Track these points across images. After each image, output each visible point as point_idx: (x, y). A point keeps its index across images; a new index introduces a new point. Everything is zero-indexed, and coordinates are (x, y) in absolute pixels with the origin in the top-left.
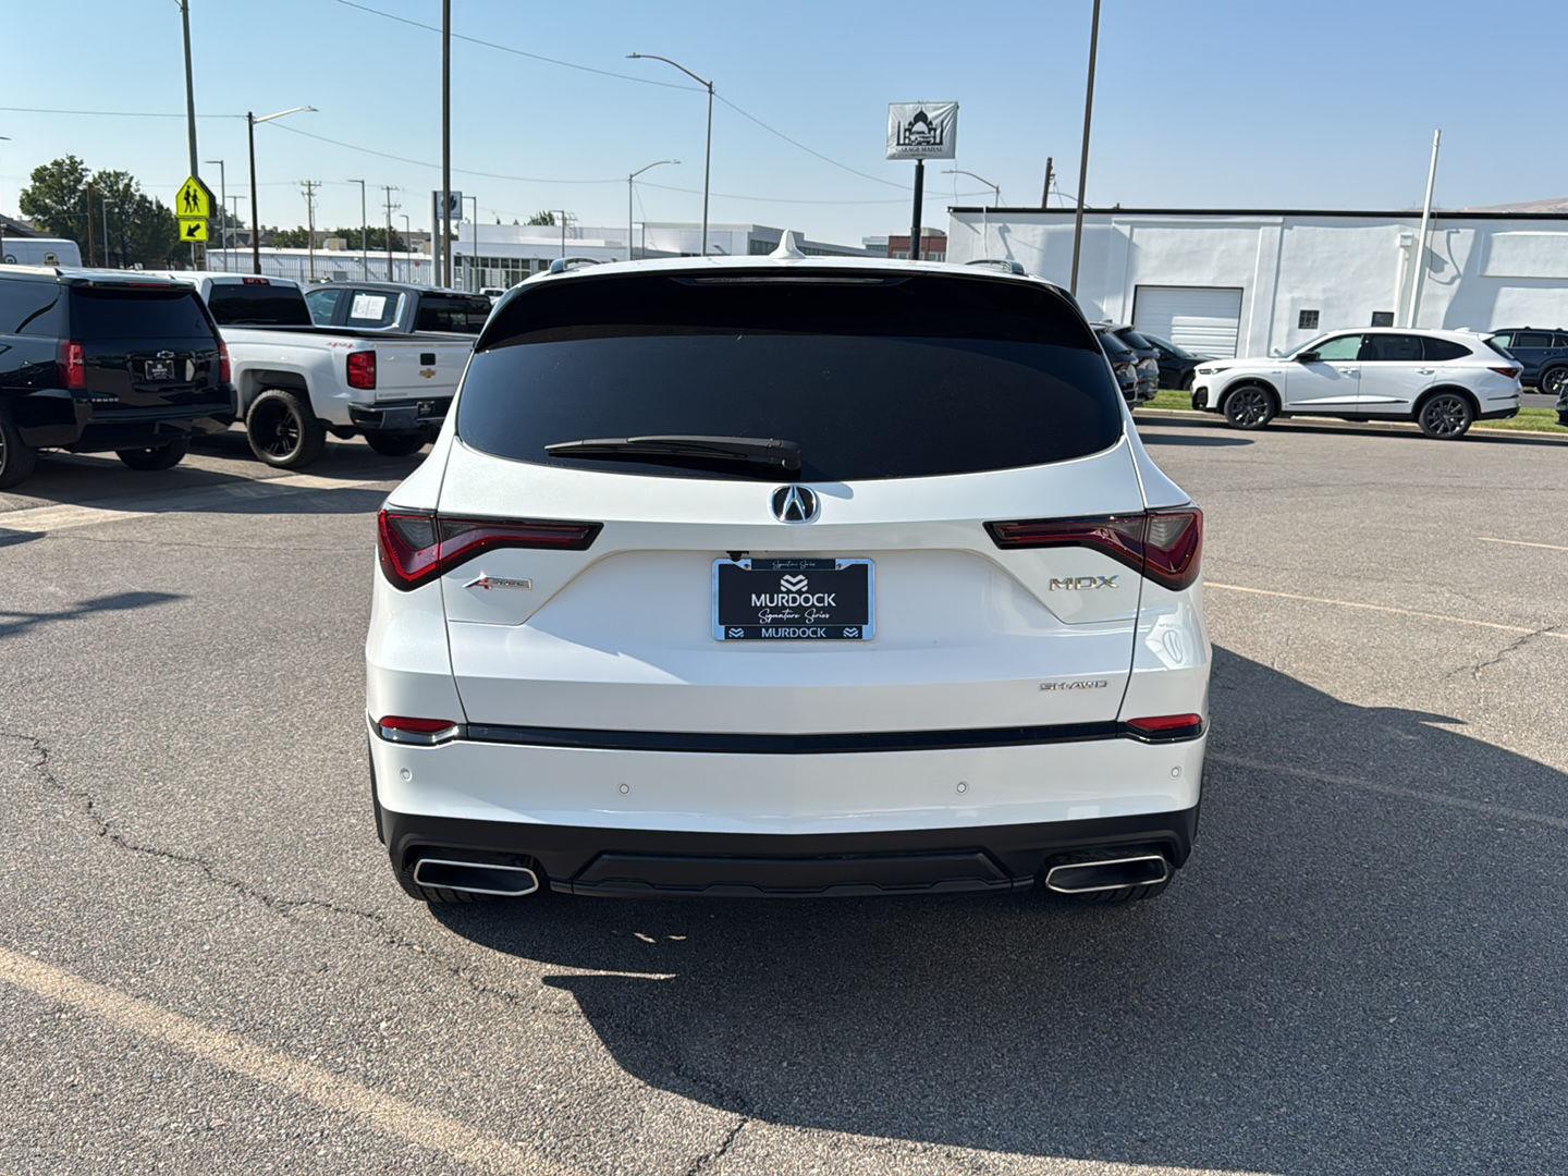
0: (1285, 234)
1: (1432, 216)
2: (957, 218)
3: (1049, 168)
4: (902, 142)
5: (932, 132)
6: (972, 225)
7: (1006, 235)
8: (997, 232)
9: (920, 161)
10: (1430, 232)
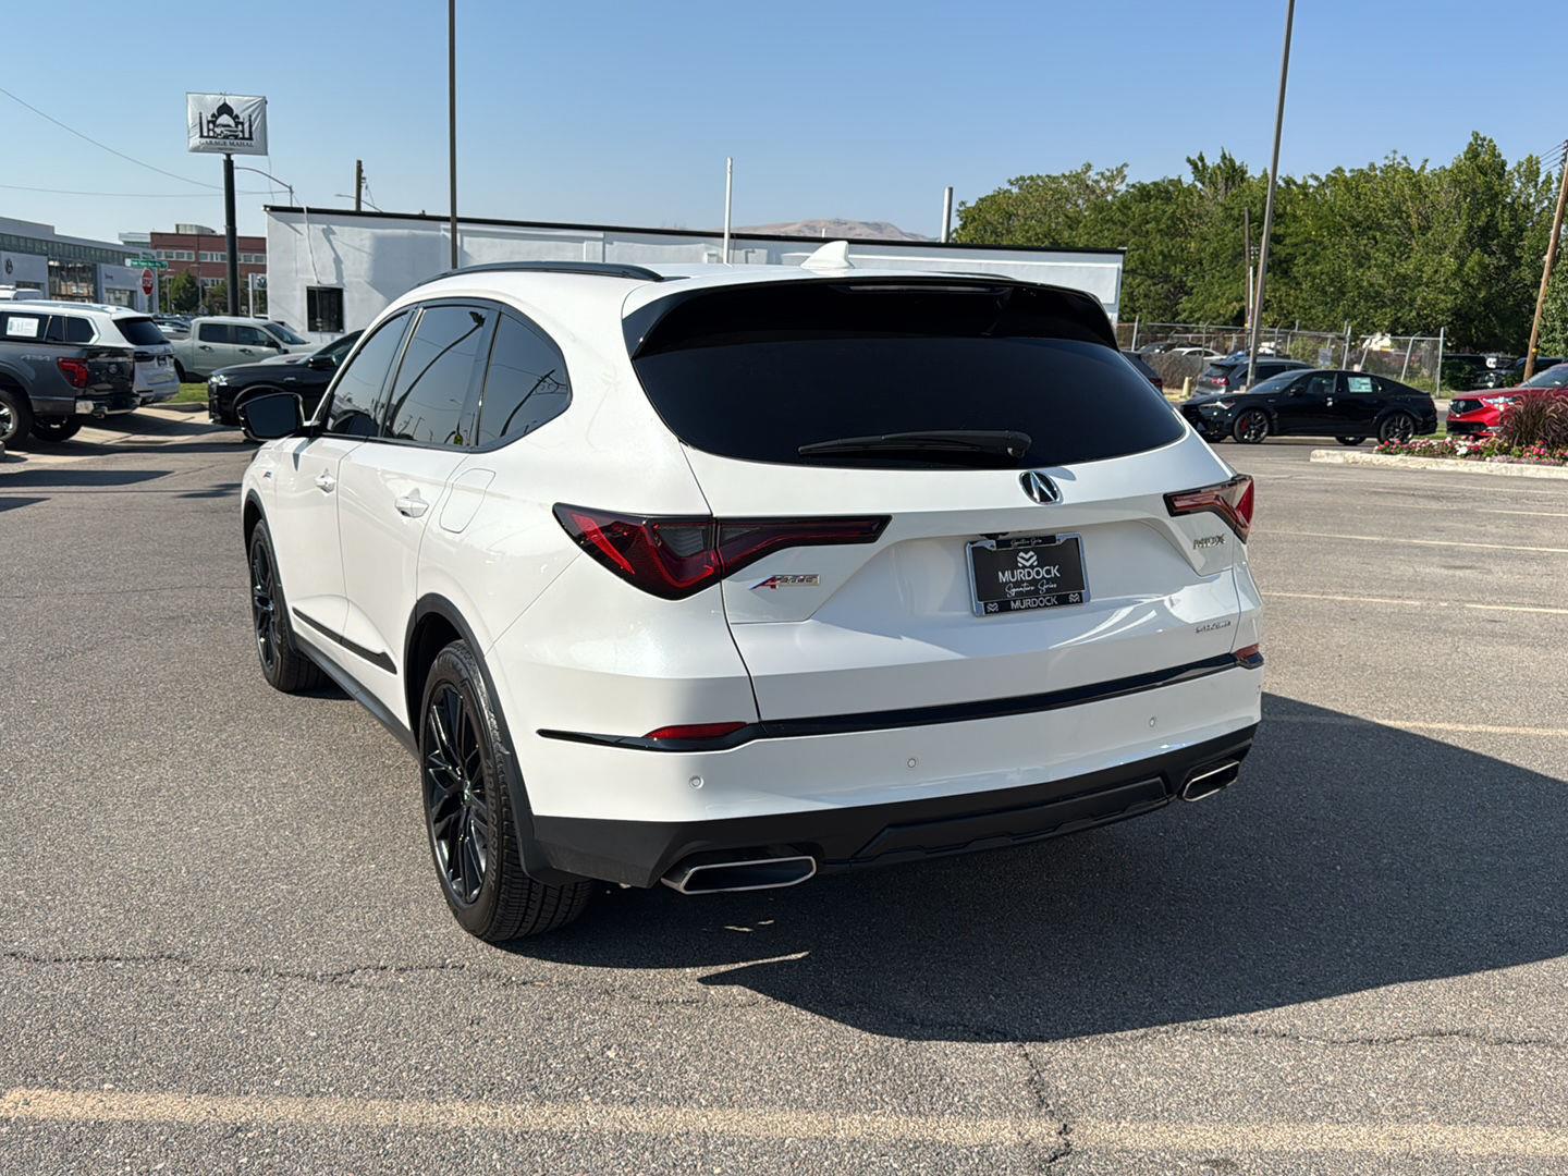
0: (607, 250)
1: (732, 236)
2: (273, 216)
3: (360, 170)
4: (205, 134)
5: (240, 126)
6: (293, 225)
7: (331, 237)
8: (322, 234)
9: (228, 156)
10: (731, 251)
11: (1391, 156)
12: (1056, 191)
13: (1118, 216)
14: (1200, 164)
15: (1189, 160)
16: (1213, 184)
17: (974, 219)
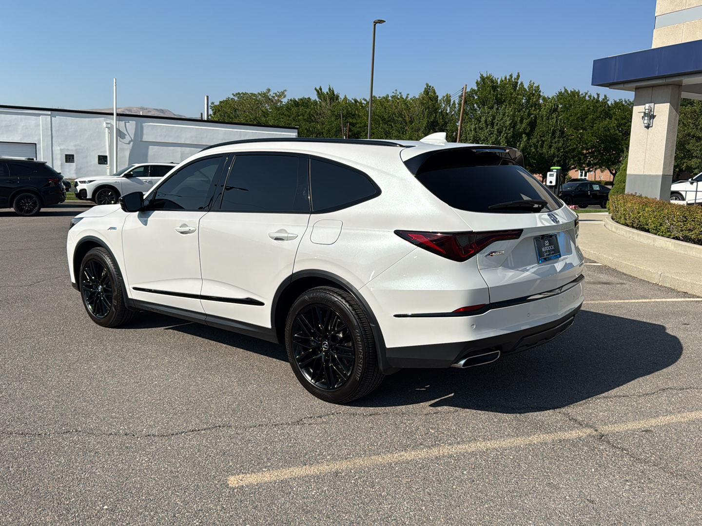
0: (53, 120)
1: (118, 115)
10: (117, 122)
11: (395, 92)
12: (256, 100)
13: (286, 113)
14: (320, 91)
15: (316, 89)
16: (325, 100)
17: (219, 111)
